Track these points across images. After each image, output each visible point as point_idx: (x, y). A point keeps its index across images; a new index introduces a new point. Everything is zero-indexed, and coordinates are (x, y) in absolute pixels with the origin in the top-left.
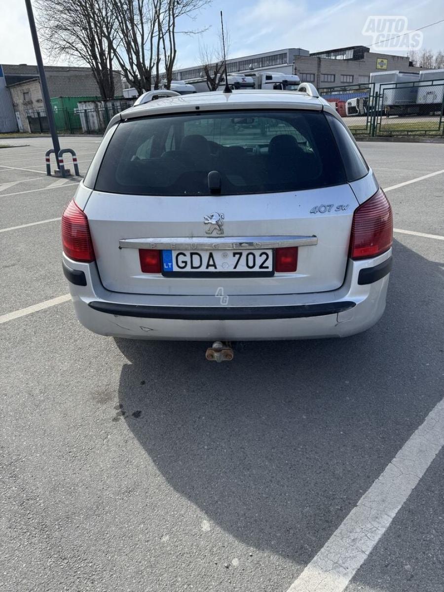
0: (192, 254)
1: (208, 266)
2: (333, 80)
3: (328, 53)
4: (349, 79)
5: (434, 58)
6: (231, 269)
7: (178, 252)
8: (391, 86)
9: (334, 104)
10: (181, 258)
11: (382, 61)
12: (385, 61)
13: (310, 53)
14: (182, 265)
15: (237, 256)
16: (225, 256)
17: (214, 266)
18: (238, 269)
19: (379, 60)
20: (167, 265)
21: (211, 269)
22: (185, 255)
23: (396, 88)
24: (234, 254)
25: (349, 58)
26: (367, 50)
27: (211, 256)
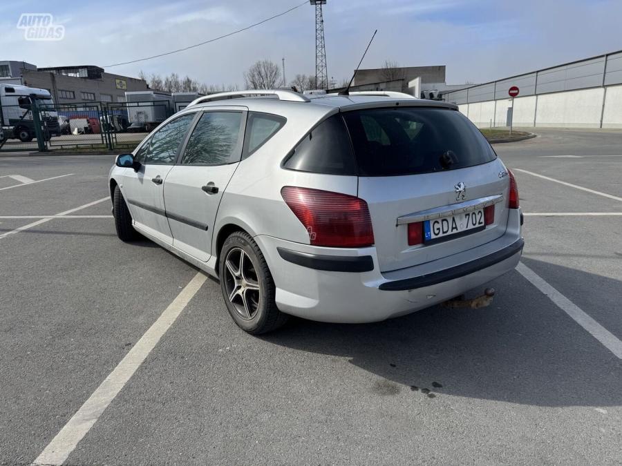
0: (443, 221)
1: (453, 228)
2: (72, 97)
3: (59, 69)
4: (91, 97)
5: (164, 83)
6: (465, 229)
7: (434, 221)
8: (149, 104)
9: (85, 120)
10: (437, 226)
11: (121, 82)
12: (124, 82)
13: (38, 67)
14: (437, 232)
15: (467, 217)
16: (461, 218)
17: (456, 228)
18: (469, 228)
19: (118, 81)
20: (428, 235)
21: (455, 231)
22: (438, 223)
23: (154, 106)
24: (466, 215)
25: (84, 76)
26: (102, 70)
27: (454, 220)
